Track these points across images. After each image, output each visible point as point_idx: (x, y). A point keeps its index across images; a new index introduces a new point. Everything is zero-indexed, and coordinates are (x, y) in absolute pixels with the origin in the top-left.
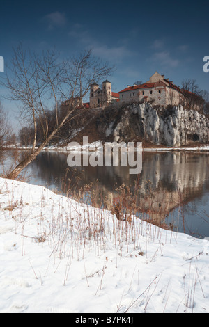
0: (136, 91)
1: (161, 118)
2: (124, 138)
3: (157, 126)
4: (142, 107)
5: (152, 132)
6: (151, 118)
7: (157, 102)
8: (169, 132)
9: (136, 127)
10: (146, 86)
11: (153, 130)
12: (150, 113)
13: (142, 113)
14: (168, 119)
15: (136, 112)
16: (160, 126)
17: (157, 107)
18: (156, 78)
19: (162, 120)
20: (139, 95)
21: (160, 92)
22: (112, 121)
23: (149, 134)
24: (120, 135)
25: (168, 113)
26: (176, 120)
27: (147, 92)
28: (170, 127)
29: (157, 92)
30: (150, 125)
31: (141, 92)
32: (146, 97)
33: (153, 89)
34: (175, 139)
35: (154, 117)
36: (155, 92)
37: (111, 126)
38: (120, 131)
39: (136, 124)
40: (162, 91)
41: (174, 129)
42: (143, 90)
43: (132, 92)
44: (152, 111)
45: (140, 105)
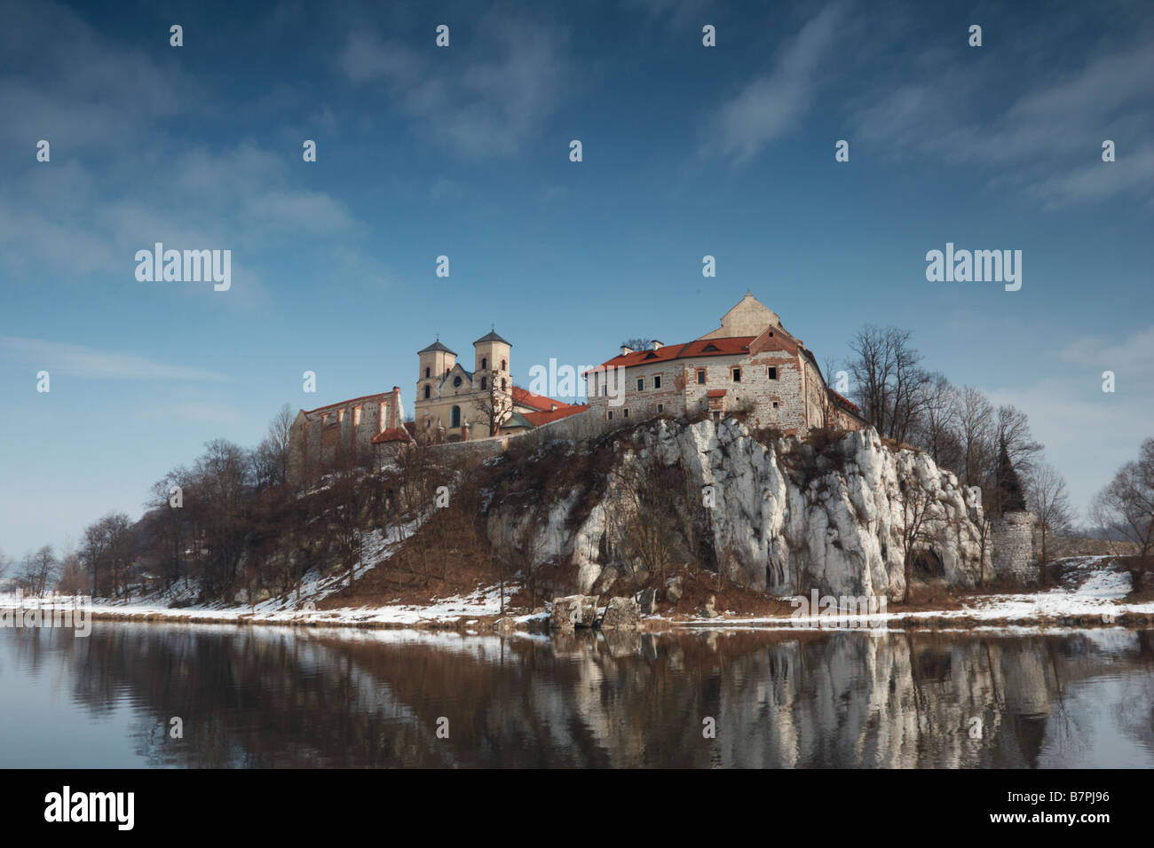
0: (668, 371)
1: (792, 481)
2: (622, 572)
3: (776, 519)
4: (703, 437)
5: (754, 545)
6: (746, 483)
7: (766, 416)
8: (837, 544)
9: (673, 522)
10: (711, 349)
11: (758, 534)
12: (740, 463)
13: (705, 460)
14: (823, 487)
15: (671, 459)
16: (787, 519)
17: (768, 436)
18: (748, 320)
19: (795, 492)
20: (681, 384)
21: (773, 374)
22: (566, 496)
23: (741, 556)
24: (602, 560)
25: (821, 462)
26: (865, 491)
27: (719, 375)
28: (842, 521)
29: (761, 373)
30: (744, 514)
31: (691, 372)
32: (716, 396)
33: (744, 363)
34: (868, 575)
35: (763, 478)
36: (755, 374)
37: (559, 515)
38: (603, 543)
39: (673, 512)
40: (785, 371)
41: (861, 532)
42: (699, 363)
43: (649, 374)
44: (748, 451)
45: (694, 428)
